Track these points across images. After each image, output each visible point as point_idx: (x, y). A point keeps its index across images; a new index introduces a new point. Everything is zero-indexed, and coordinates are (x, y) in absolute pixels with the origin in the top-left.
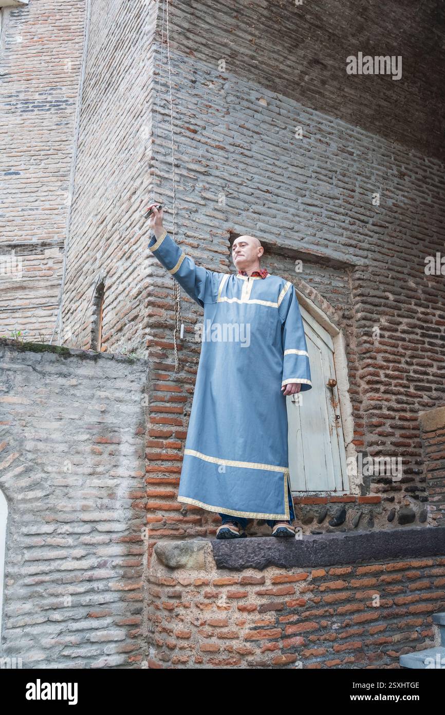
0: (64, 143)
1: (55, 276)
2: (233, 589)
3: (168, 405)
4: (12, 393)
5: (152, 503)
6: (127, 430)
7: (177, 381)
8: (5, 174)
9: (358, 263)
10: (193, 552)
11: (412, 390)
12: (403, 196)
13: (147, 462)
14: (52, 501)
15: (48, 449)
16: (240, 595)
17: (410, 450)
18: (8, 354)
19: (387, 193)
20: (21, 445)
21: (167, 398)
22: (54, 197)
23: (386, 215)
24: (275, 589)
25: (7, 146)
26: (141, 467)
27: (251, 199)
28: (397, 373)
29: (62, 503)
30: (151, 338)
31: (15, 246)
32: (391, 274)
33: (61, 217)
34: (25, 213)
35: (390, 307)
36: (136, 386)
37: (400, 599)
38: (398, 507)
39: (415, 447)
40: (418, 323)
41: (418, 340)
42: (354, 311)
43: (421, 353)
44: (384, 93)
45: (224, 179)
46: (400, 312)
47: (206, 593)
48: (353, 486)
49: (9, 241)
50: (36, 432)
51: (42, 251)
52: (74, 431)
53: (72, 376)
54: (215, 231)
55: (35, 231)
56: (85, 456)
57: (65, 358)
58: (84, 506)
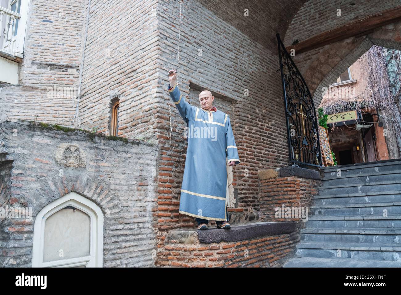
0: (79, 8)
1: (74, 85)
2: (207, 252)
3: (166, 167)
4: (104, 161)
5: (161, 213)
6: (150, 179)
7: (170, 155)
8: (43, 21)
9: (238, 100)
10: (188, 236)
11: (255, 160)
12: (256, 67)
13: (158, 194)
14: (122, 214)
15: (120, 188)
16: (210, 254)
17: (254, 188)
18: (103, 141)
19: (249, 65)
20: (109, 187)
21: (166, 164)
22: (73, 40)
23: (249, 76)
24: (224, 251)
25: (44, 4)
26: (156, 196)
27: (198, 65)
28: (251, 153)
29: (126, 215)
30: (159, 134)
31: (50, 65)
32: (250, 106)
33: (77, 51)
34: (56, 46)
35: (249, 122)
36: (154, 158)
37: (263, 253)
38: (249, 213)
39: (256, 186)
40: (259, 129)
41: (259, 138)
42: (234, 123)
43: (259, 143)
44: (252, 16)
45: (187, 54)
46: (253, 124)
47: (195, 254)
48: (232, 204)
49: (46, 61)
50: (115, 180)
51: (66, 70)
52: (130, 180)
53: (129, 153)
54: (184, 81)
55: (62, 57)
56: (135, 192)
57: (126, 144)
58: (135, 216)
